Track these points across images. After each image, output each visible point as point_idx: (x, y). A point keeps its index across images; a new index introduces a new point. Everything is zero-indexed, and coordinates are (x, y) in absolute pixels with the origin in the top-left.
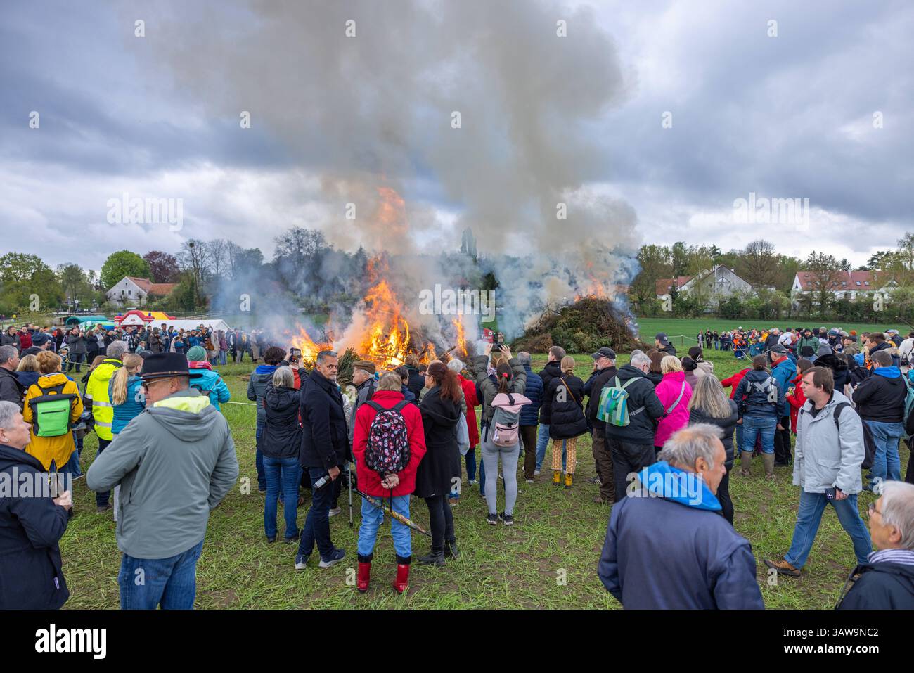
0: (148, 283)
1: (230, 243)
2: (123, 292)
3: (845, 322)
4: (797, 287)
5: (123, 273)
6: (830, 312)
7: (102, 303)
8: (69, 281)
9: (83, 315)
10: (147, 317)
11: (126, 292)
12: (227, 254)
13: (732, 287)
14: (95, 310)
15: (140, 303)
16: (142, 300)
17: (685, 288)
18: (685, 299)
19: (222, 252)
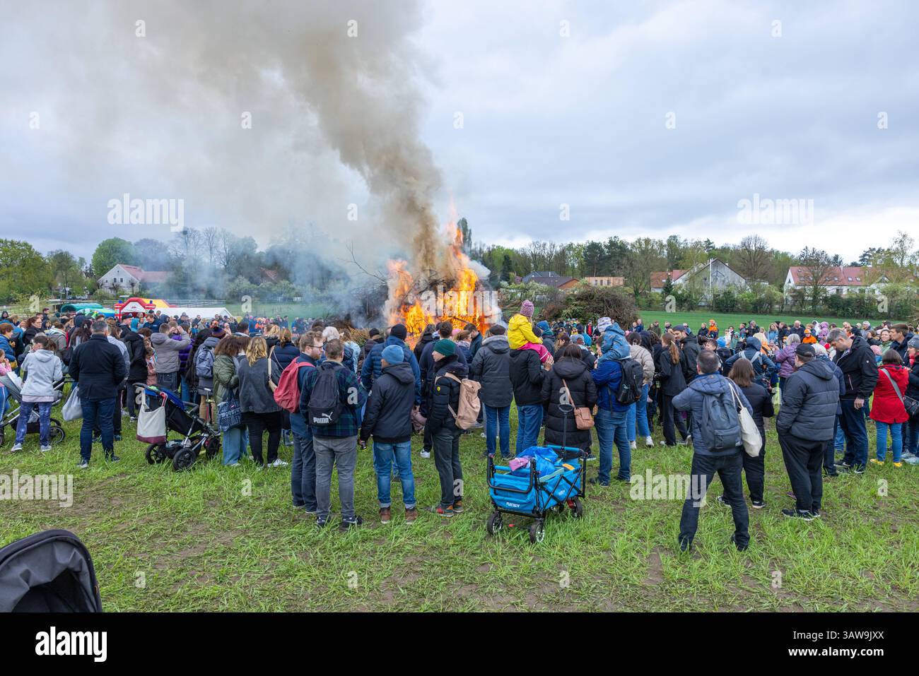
0: (140, 271)
1: (223, 231)
2: (115, 279)
3: (836, 317)
4: (790, 282)
5: (115, 260)
6: (821, 307)
7: (94, 291)
8: (60, 268)
9: (76, 303)
10: (148, 305)
11: (118, 280)
12: (221, 242)
13: (727, 281)
14: (86, 297)
15: (133, 292)
16: (135, 288)
17: (680, 281)
18: (680, 292)
19: (215, 240)
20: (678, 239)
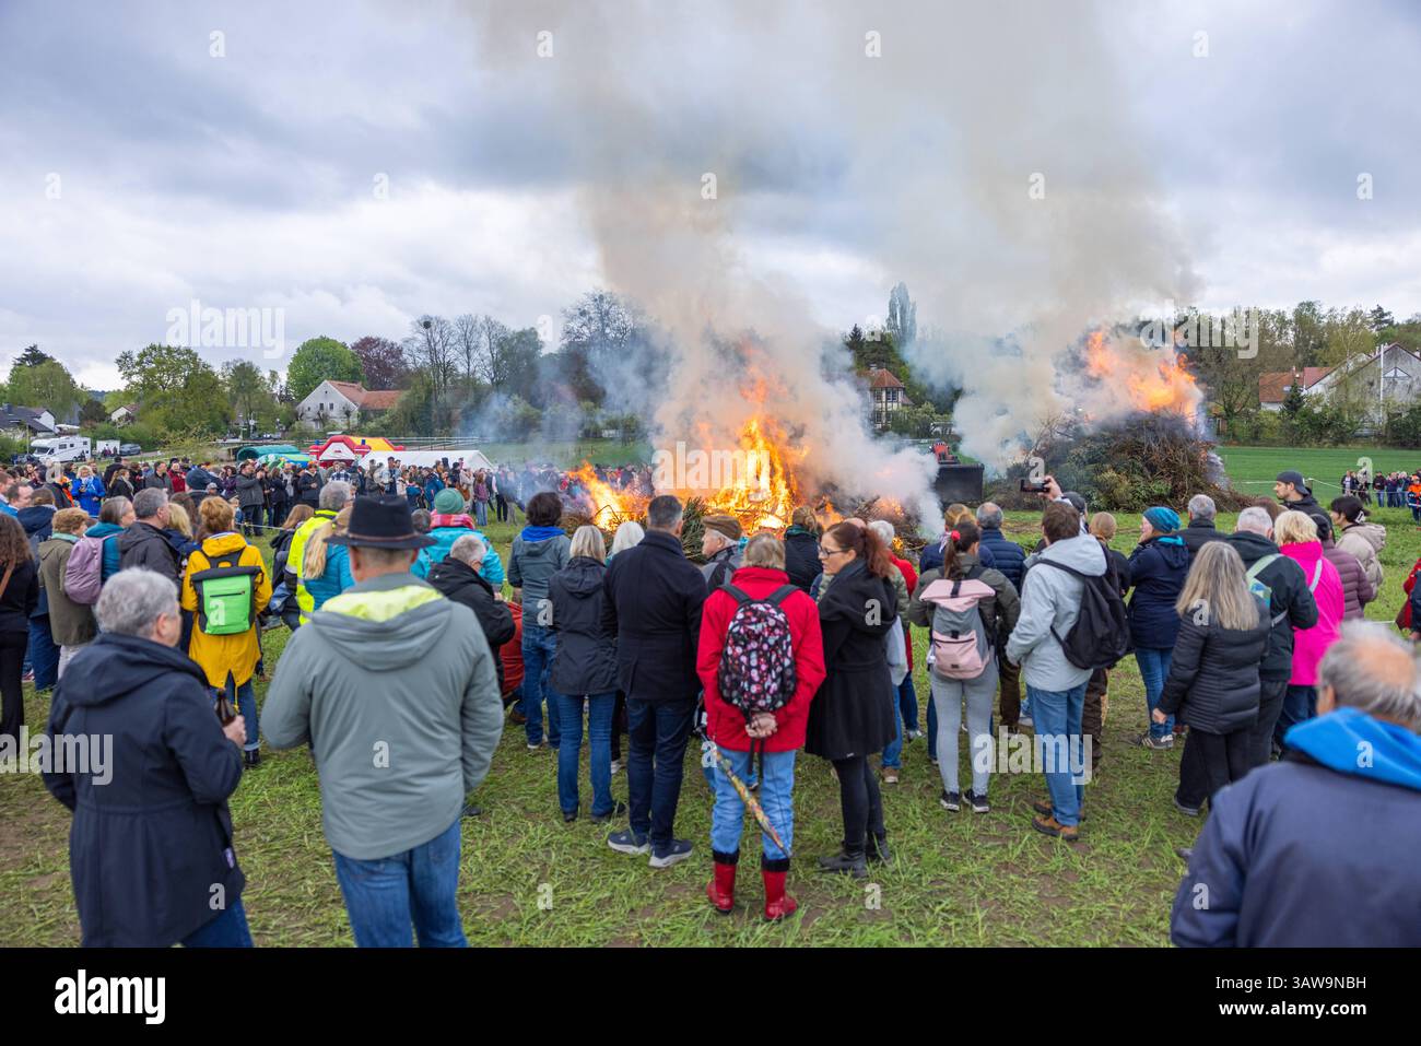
0: (360, 390)
1: (488, 320)
2: (322, 405)
5: (322, 374)
7: (291, 424)
8: (240, 389)
9: (262, 445)
10: (359, 447)
11: (327, 406)
12: (484, 338)
13: (1415, 387)
14: (280, 435)
15: (348, 424)
16: (351, 420)
17: (1318, 389)
18: (1317, 410)
19: (475, 336)
20: (1317, 307)
